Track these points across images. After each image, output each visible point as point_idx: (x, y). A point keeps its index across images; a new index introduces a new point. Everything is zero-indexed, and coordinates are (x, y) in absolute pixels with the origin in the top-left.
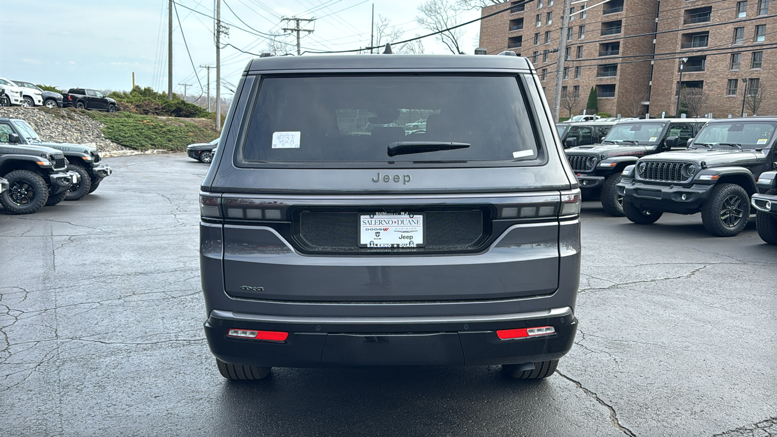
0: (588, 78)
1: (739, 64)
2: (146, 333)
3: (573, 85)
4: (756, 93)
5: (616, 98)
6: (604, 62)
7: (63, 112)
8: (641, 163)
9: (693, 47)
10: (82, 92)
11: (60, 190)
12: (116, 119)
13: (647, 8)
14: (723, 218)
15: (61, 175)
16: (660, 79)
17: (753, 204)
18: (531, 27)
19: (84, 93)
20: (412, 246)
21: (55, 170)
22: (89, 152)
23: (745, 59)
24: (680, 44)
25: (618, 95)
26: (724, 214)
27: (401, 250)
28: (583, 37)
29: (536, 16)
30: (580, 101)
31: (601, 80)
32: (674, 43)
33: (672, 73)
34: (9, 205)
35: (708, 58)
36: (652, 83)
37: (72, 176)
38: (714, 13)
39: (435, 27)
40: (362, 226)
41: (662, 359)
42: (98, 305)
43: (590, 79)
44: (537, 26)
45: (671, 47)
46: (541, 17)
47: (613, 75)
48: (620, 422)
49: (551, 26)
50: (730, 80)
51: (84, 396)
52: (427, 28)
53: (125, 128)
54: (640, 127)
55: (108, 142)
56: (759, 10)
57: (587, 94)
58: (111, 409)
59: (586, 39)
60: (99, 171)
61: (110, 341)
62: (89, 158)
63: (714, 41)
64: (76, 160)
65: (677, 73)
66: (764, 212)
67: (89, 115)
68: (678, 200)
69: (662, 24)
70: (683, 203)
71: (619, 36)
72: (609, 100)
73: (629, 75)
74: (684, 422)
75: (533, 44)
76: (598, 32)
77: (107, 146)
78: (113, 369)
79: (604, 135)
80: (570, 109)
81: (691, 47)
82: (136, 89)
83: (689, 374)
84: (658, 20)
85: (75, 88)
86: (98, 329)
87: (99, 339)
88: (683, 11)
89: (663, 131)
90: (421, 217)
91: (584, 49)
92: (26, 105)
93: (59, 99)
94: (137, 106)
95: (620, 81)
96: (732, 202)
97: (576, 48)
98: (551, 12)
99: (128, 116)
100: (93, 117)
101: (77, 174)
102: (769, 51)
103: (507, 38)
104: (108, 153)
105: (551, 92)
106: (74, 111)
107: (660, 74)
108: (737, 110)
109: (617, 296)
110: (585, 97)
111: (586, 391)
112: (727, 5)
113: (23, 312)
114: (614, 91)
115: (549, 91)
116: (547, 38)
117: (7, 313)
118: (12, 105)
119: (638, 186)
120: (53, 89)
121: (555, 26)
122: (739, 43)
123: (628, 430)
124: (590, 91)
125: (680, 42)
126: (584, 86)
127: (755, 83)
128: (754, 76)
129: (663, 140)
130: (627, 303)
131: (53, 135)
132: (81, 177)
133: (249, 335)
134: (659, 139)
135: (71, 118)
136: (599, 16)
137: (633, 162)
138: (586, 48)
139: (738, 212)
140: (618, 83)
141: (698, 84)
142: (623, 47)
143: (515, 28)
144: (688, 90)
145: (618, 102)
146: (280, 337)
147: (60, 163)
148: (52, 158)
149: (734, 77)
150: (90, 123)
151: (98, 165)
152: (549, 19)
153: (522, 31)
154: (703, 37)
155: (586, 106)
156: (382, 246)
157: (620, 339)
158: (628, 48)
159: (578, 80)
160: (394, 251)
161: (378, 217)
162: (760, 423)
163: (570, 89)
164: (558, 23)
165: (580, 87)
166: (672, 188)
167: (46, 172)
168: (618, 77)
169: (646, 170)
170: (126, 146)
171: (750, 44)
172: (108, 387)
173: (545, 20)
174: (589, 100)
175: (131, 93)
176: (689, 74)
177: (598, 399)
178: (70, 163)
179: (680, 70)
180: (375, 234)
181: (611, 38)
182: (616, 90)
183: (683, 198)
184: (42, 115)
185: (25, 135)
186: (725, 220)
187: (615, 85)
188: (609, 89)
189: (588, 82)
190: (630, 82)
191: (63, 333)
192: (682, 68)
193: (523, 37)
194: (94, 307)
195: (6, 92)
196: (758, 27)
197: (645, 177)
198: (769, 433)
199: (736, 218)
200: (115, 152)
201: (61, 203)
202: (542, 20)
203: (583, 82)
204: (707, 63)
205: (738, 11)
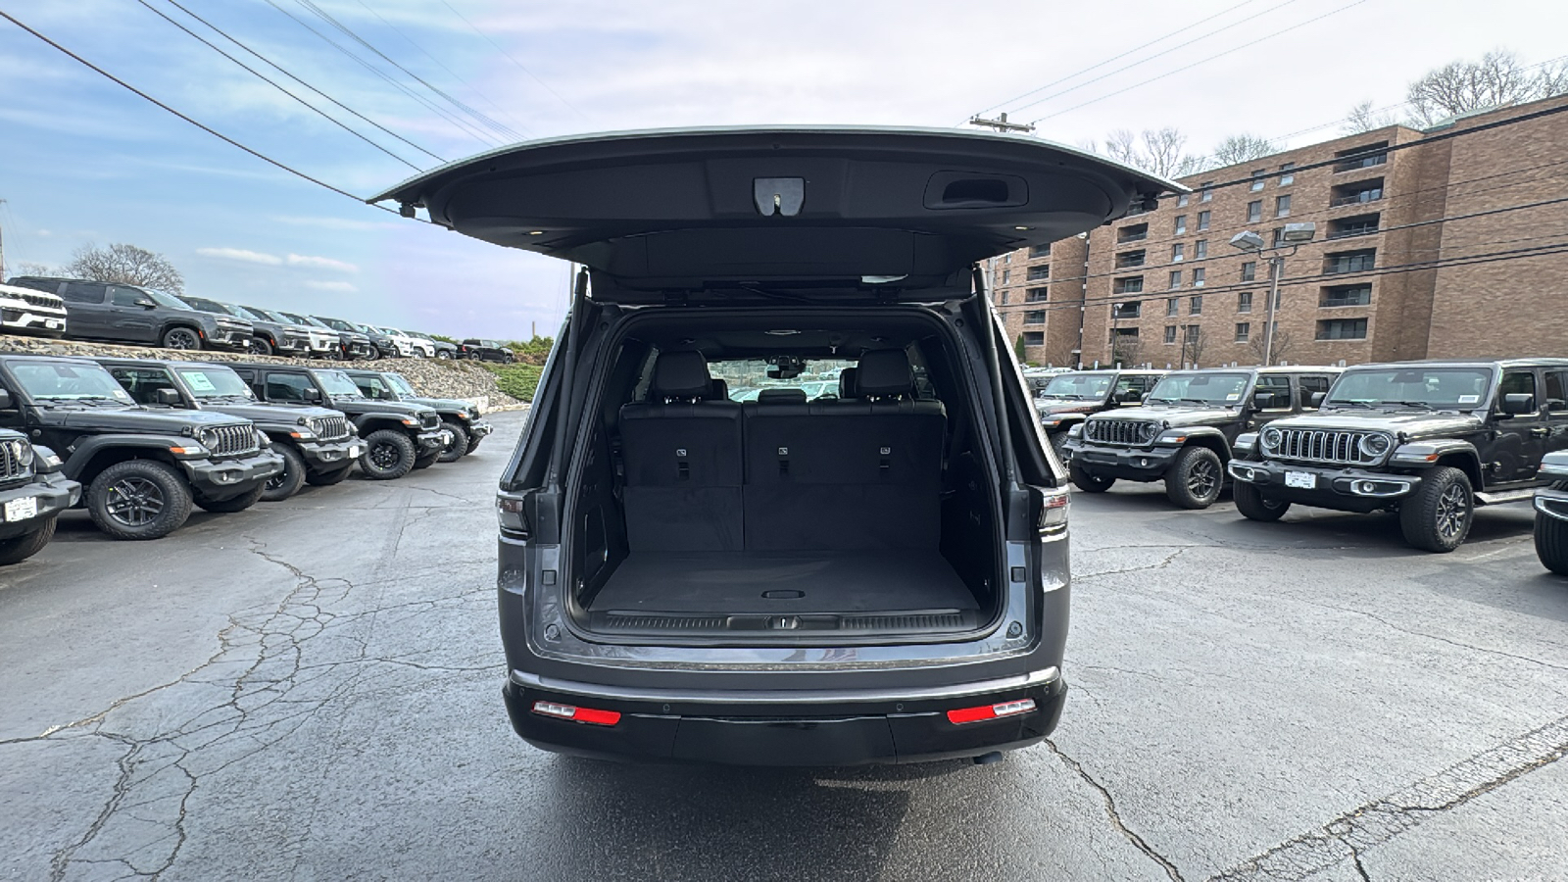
1: (1177, 310)
2: (477, 651)
4: (1196, 341)
5: (1045, 346)
6: (1031, 309)
7: (456, 363)
8: (1090, 421)
9: (1126, 292)
10: (477, 343)
11: (429, 452)
12: (512, 370)
13: (1075, 252)
14: (1192, 487)
15: (431, 435)
16: (1092, 326)
17: (1231, 471)
19: (479, 344)
21: (424, 429)
22: (467, 409)
23: (1183, 305)
24: (1112, 289)
25: (1047, 343)
26: (1192, 483)
28: (1008, 282)
31: (1028, 327)
32: (1105, 288)
33: (1105, 320)
34: (369, 469)
35: (1143, 304)
36: (1083, 330)
37: (443, 436)
38: (1147, 257)
41: (1161, 701)
42: (431, 605)
45: (1102, 292)
47: (1040, 322)
48: (1122, 821)
50: (1168, 328)
51: (361, 763)
53: (521, 381)
54: (1085, 379)
55: (502, 395)
56: (1197, 253)
57: (1014, 342)
58: (391, 789)
59: (1012, 285)
60: (477, 429)
61: (430, 664)
62: (467, 416)
63: (1149, 286)
64: (451, 418)
65: (1109, 319)
66: (1248, 483)
67: (483, 366)
68: (1137, 465)
69: (1092, 268)
70: (1143, 469)
71: (1047, 282)
72: (1038, 348)
73: (1058, 322)
74: (1218, 824)
76: (1023, 281)
77: (500, 399)
78: (418, 713)
79: (1044, 387)
81: (1123, 293)
82: (536, 340)
83: (1204, 729)
84: (1088, 264)
85: (470, 338)
86: (418, 646)
87: (415, 660)
88: (1114, 255)
89: (1111, 384)
91: (1009, 295)
92: (416, 356)
93: (453, 350)
94: (536, 357)
95: (1049, 328)
96: (1201, 468)
97: (1001, 295)
99: (525, 368)
100: (488, 369)
101: (450, 433)
102: (1209, 296)
104: (501, 407)
106: (469, 363)
107: (1091, 321)
108: (1176, 359)
109: (1082, 595)
111: (1064, 757)
112: (1162, 249)
113: (335, 616)
117: (315, 619)
118: (401, 357)
119: (1087, 448)
120: (446, 340)
122: (1177, 287)
123: (1137, 837)
124: (1017, 339)
125: (1112, 286)
127: (1194, 329)
128: (1193, 323)
129: (1111, 396)
130: (1096, 607)
131: (441, 388)
132: (455, 436)
133: (565, 712)
134: (1106, 393)
135: (464, 370)
136: (1025, 260)
137: (1081, 421)
138: (1011, 294)
139: (1209, 480)
141: (1133, 332)
142: (1051, 293)
144: (1122, 337)
145: (1047, 350)
146: (611, 718)
147: (431, 422)
148: (421, 416)
149: (1171, 324)
150: (484, 374)
151: (478, 423)
154: (1137, 281)
157: (1096, 665)
158: (1057, 293)
162: (1332, 824)
166: (1129, 451)
167: (413, 432)
168: (1046, 324)
169: (1096, 430)
170: (521, 400)
171: (1187, 289)
172: (400, 746)
175: (530, 344)
176: (1123, 321)
177: (1083, 775)
178: (444, 421)
179: (1113, 316)
181: (1038, 283)
182: (1044, 338)
183: (1143, 464)
184: (434, 368)
185: (397, 390)
186: (1194, 490)
187: (1043, 333)
188: (1038, 336)
189: (1015, 329)
190: (1059, 329)
191: (374, 650)
192: (1116, 314)
194: (425, 609)
195: (395, 343)
196: (1196, 270)
197: (1096, 438)
198: (1352, 847)
199: (1207, 487)
200: (509, 405)
201: (434, 466)
204: (1142, 309)
205: (1174, 254)
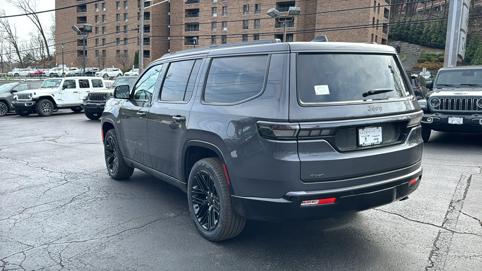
0: (133, 46)
1: (216, 42)
3: (123, 50)
5: (150, 59)
9: (191, 31)
13: (163, 6)
16: (174, 48)
18: (92, 11)
20: (379, 143)
23: (218, 39)
24: (184, 29)
25: (152, 57)
27: (375, 146)
28: (127, 20)
29: (95, 5)
30: (129, 60)
32: (180, 28)
33: (181, 45)
35: (199, 38)
36: (170, 50)
38: (201, 13)
39: (20, 5)
40: (360, 135)
43: (134, 46)
44: (96, 11)
45: (179, 30)
46: (98, 5)
47: (147, 45)
49: (105, 12)
52: (14, 5)
56: (223, 13)
57: (133, 56)
59: (129, 22)
63: (202, 29)
65: (184, 45)
69: (173, 16)
71: (149, 22)
72: (147, 60)
73: (156, 45)
75: (94, 22)
76: (136, 18)
80: (124, 64)
81: (190, 31)
84: (170, 14)
88: (184, 10)
90: (381, 128)
91: (128, 28)
95: (152, 48)
97: (123, 27)
98: (105, 3)
103: (76, 17)
105: (110, 53)
107: (174, 46)
110: (132, 57)
112: (207, 9)
114: (149, 54)
115: (108, 52)
116: (103, 19)
121: (108, 12)
122: (215, 30)
124: (135, 54)
125: (184, 27)
126: (130, 51)
136: (136, 8)
138: (130, 28)
140: (151, 50)
142: (152, 28)
143: (81, 11)
146: (331, 202)
152: (103, 7)
153: (86, 13)
155: (133, 62)
156: (368, 145)
158: (155, 29)
159: (126, 47)
160: (373, 147)
161: (366, 129)
163: (122, 52)
164: (110, 10)
165: (128, 51)
168: (150, 46)
171: (220, 31)
173: (101, 8)
174: (135, 59)
176: (191, 46)
180: (365, 139)
182: (150, 54)
187: (149, 51)
188: (146, 53)
189: (133, 48)
190: (157, 49)
193: (87, 17)
196: (223, 22)
202: (99, 8)
203: (130, 48)
204: (200, 40)
205: (213, 13)
